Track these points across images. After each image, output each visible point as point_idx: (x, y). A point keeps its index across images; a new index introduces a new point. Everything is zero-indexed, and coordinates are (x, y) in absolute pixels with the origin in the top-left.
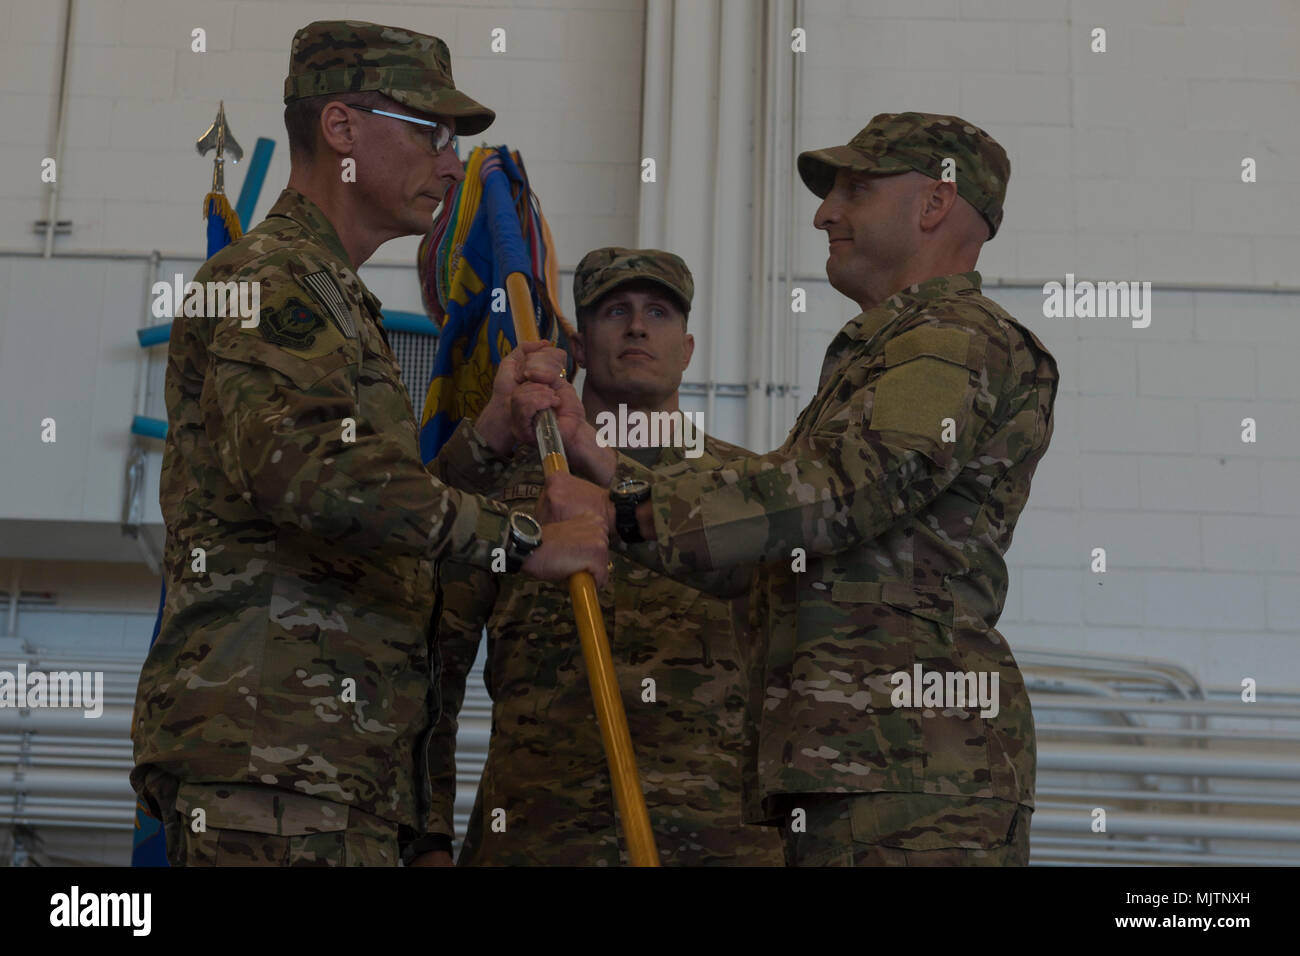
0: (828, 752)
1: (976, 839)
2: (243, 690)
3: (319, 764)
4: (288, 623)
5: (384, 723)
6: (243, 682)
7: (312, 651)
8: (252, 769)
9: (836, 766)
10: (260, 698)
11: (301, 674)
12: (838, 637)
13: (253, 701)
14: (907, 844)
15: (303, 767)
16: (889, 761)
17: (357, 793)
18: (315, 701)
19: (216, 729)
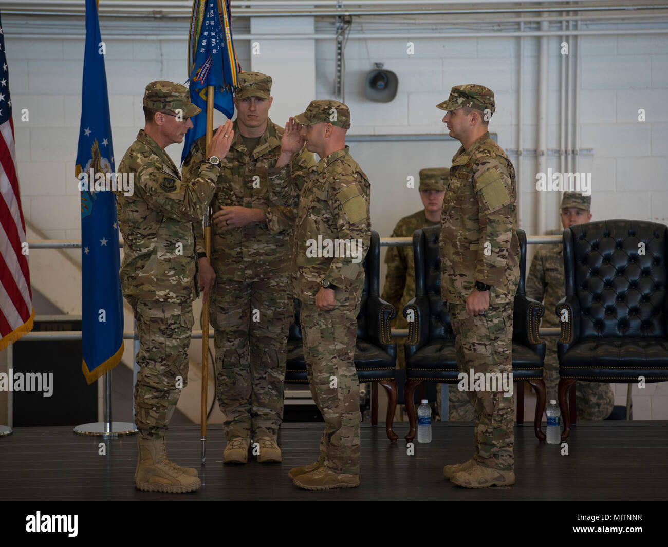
0: (310, 293)
1: (347, 310)
2: (153, 277)
3: (171, 294)
4: (162, 258)
5: (187, 278)
6: (152, 275)
7: (169, 265)
8: (157, 297)
9: (311, 297)
10: (157, 279)
11: (167, 272)
13: (155, 280)
14: (331, 312)
15: (168, 296)
17: (181, 300)
18: (170, 279)
19: (147, 287)
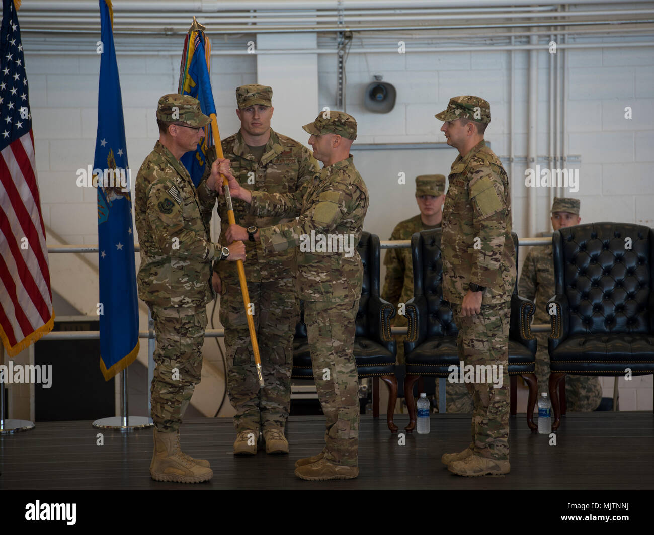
0: (310, 291)
1: (345, 309)
2: (167, 285)
3: (187, 299)
4: (175, 266)
5: (201, 283)
6: (167, 282)
7: (182, 272)
8: (172, 304)
9: (312, 295)
10: (172, 286)
11: (180, 279)
12: (313, 263)
13: (170, 287)
14: (329, 311)
15: (183, 301)
16: (324, 294)
17: (196, 304)
18: (184, 285)
19: (162, 294)
